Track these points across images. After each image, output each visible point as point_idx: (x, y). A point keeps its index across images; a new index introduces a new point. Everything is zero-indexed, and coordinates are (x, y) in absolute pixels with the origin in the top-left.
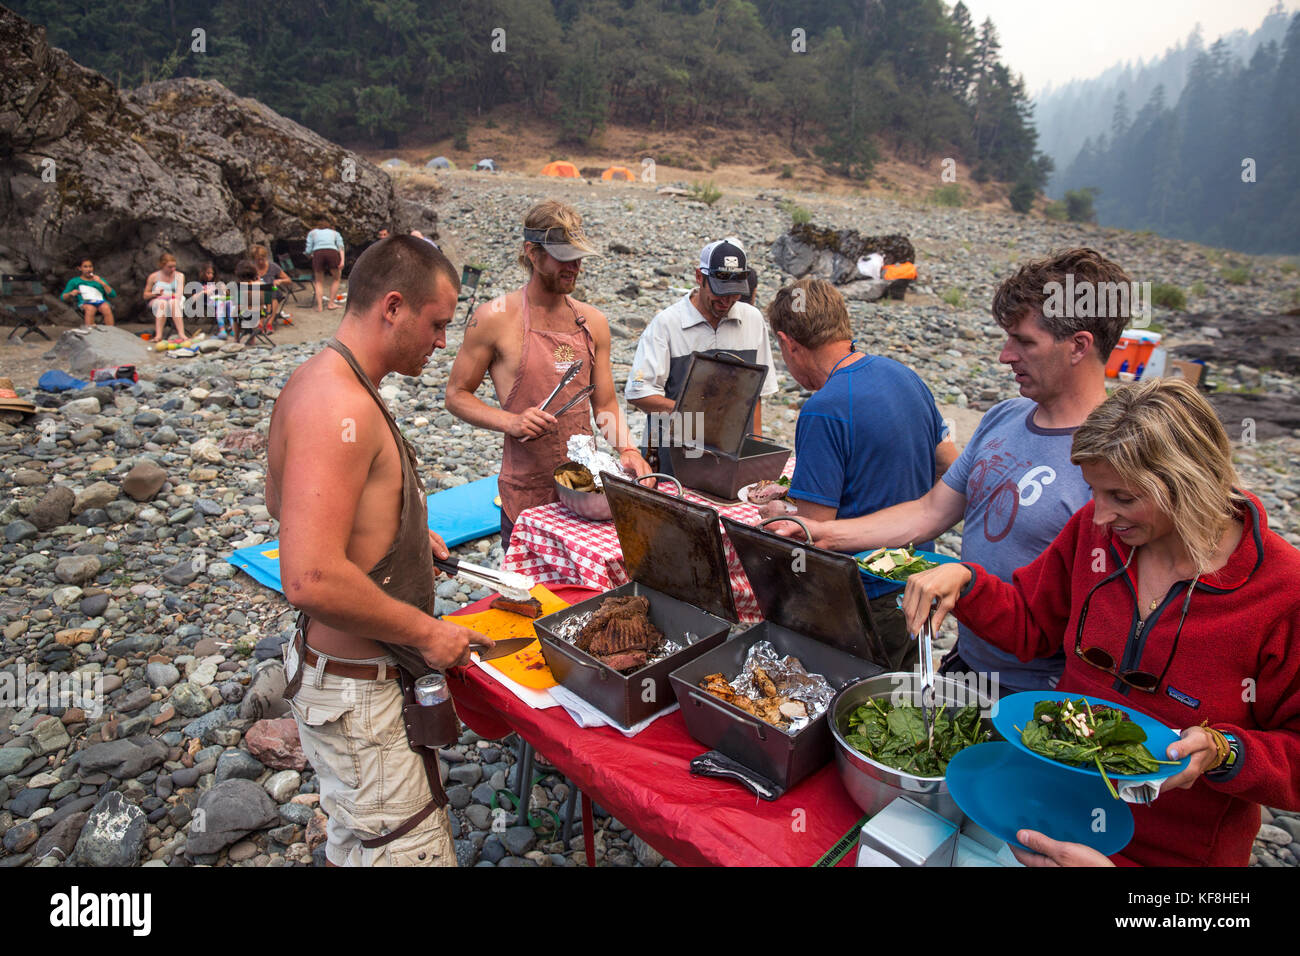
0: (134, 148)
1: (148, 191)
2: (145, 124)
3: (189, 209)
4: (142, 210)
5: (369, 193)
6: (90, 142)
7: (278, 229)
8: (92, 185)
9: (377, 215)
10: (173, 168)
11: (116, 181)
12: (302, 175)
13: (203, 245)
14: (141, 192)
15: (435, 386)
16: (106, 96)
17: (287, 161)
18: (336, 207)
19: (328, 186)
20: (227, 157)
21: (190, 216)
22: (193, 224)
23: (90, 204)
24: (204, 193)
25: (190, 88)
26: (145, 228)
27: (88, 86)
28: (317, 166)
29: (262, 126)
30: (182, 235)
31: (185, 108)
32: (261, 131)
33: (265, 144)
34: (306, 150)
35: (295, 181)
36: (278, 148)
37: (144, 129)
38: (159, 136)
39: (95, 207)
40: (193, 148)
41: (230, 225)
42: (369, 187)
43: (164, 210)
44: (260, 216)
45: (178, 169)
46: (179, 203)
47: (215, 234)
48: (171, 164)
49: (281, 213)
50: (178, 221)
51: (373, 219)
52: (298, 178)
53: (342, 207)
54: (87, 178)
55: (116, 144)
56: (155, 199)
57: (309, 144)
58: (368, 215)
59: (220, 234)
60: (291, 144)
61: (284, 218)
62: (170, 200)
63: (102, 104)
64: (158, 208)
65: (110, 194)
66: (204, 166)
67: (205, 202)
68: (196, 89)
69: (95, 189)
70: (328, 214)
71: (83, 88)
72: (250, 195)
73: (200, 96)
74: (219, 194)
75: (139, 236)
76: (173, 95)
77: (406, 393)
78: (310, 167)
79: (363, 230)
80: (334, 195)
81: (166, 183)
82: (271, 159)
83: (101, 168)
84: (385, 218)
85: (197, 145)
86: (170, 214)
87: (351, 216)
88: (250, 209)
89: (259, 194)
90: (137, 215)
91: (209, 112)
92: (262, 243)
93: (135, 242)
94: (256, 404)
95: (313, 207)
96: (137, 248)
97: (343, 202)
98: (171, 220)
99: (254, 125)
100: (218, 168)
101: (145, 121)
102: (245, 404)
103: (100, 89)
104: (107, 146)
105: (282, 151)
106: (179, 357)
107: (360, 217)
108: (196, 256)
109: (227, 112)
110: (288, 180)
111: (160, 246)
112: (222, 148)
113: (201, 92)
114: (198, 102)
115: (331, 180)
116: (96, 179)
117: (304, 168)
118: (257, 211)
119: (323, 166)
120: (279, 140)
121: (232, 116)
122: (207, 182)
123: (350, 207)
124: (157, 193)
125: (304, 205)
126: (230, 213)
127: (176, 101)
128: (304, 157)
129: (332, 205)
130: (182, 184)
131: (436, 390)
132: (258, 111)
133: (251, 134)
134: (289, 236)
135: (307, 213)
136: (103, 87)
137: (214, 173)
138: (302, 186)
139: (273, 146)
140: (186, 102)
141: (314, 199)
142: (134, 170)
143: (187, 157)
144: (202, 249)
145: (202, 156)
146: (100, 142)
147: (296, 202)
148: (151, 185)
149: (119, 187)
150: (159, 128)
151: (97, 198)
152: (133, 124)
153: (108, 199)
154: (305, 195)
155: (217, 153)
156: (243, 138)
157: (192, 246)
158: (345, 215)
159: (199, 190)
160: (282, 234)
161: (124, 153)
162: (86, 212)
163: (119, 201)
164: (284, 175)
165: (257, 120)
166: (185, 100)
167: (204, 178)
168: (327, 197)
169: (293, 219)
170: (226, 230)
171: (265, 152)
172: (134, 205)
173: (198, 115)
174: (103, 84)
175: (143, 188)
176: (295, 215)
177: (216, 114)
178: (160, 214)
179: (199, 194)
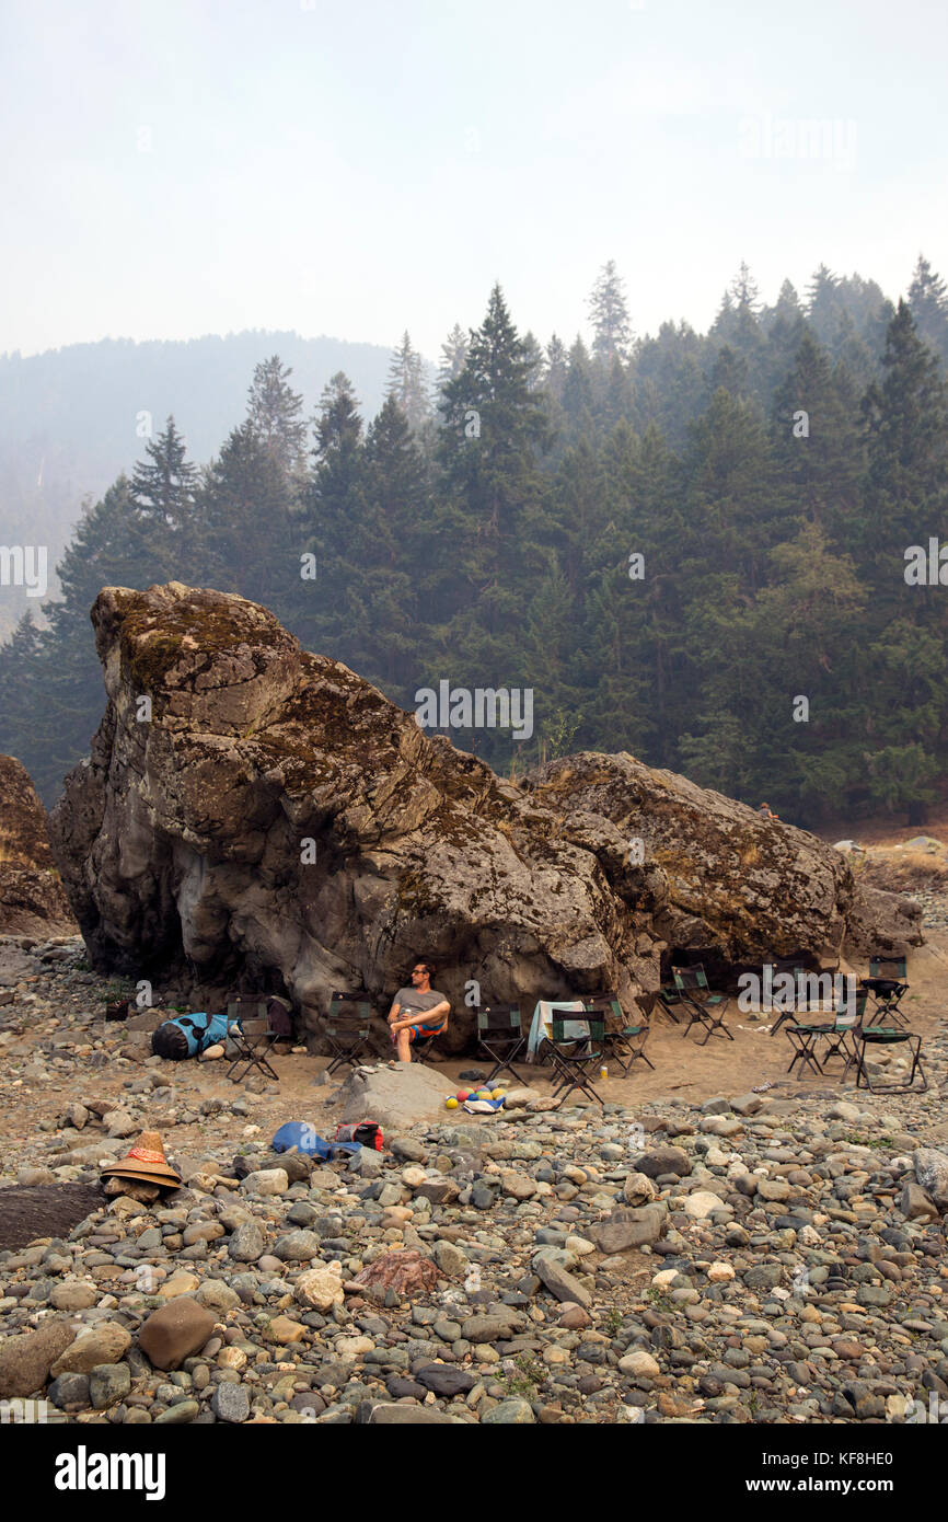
0: (494, 837)
1: (495, 888)
2: (515, 809)
3: (540, 909)
4: (483, 913)
5: (805, 880)
6: (444, 834)
7: (673, 935)
8: (432, 884)
9: (815, 912)
10: (537, 859)
11: (461, 878)
12: (711, 861)
13: (553, 956)
14: (486, 890)
15: (782, 1201)
16: (479, 781)
17: (694, 844)
18: (756, 903)
19: (747, 873)
20: (607, 841)
21: (540, 919)
22: (542, 930)
23: (425, 908)
24: (565, 888)
25: (586, 763)
26: (485, 935)
27: (462, 772)
28: (733, 848)
29: (666, 800)
30: (528, 945)
31: (577, 787)
32: (664, 807)
33: (667, 822)
34: (722, 827)
35: (702, 869)
36: (683, 827)
37: (514, 813)
38: (530, 822)
39: (430, 909)
40: (566, 833)
41: (591, 930)
42: (806, 872)
43: (509, 911)
44: (648, 917)
45: (542, 859)
46: (529, 902)
47: (569, 941)
48: (535, 854)
49: (679, 912)
50: (522, 925)
51: (809, 918)
52: (706, 865)
53: (764, 902)
54: (429, 875)
55: (473, 835)
56: (501, 898)
57: (729, 820)
58: (802, 913)
59: (577, 941)
60: (702, 820)
61: (682, 920)
62: (519, 899)
63: (470, 789)
64: (502, 909)
65: (448, 894)
66: (573, 855)
67: (564, 901)
68: (593, 764)
69: (434, 889)
70: (742, 913)
71: (455, 774)
72: (635, 890)
73: (596, 772)
74: (583, 890)
75: (479, 946)
76: (566, 774)
77: (729, 1208)
78: (723, 850)
79: (792, 933)
80: (753, 886)
81: (519, 877)
82: (674, 842)
83: (448, 863)
84: (828, 916)
85: (571, 830)
86: (515, 917)
87: (776, 915)
88: (634, 908)
89: (647, 888)
90: (475, 919)
91: (604, 789)
92: (647, 954)
93: (474, 953)
94: (488, 1203)
95: (722, 903)
96: (477, 961)
97: (765, 895)
98: (515, 924)
99: (656, 800)
100: (592, 856)
101: (517, 805)
102: (472, 1201)
103: (472, 774)
104: (462, 837)
105: (689, 831)
106: (477, 1112)
107: (790, 915)
108: (544, 972)
109: (625, 787)
110: (692, 868)
111: (500, 958)
112: (603, 830)
113: (597, 767)
114: (595, 777)
115: (752, 865)
116: (438, 877)
117: (712, 851)
118: (644, 911)
119: (742, 847)
120: (686, 817)
121: (630, 792)
122: (572, 875)
123: (776, 901)
124: (505, 891)
125: (710, 901)
126: (594, 914)
127: (569, 780)
128: (717, 837)
129: (749, 900)
130: (539, 878)
131: (784, 1208)
132: (664, 783)
133: (652, 812)
134: (686, 945)
135: (714, 912)
136: (477, 771)
137: (586, 864)
138: (710, 876)
139: (677, 825)
140: (582, 779)
141: (725, 892)
142: (484, 864)
143: (555, 845)
144: (551, 962)
145: (576, 843)
146: (455, 833)
147: (700, 897)
148: (502, 881)
149: (462, 885)
150: (533, 812)
151: (434, 899)
152: (503, 810)
153: (445, 900)
154: (714, 887)
155: (595, 838)
156: (642, 817)
157: (540, 959)
158: (768, 913)
159: (560, 885)
160: (679, 941)
161: (479, 845)
162: (421, 917)
163: (457, 902)
164: (687, 862)
165: (661, 794)
166: (579, 778)
167: (570, 869)
168: (744, 889)
169: (694, 920)
170: (586, 937)
171: (667, 834)
172: (474, 905)
173: (590, 793)
174: (476, 767)
175: (489, 885)
176: (698, 915)
177: (612, 790)
178: (503, 917)
179: (558, 891)
